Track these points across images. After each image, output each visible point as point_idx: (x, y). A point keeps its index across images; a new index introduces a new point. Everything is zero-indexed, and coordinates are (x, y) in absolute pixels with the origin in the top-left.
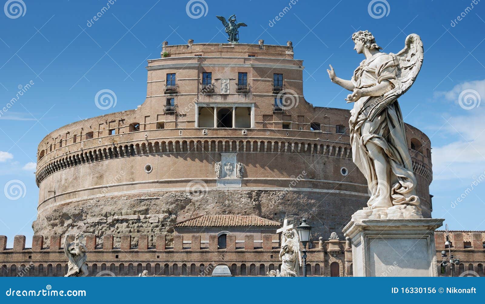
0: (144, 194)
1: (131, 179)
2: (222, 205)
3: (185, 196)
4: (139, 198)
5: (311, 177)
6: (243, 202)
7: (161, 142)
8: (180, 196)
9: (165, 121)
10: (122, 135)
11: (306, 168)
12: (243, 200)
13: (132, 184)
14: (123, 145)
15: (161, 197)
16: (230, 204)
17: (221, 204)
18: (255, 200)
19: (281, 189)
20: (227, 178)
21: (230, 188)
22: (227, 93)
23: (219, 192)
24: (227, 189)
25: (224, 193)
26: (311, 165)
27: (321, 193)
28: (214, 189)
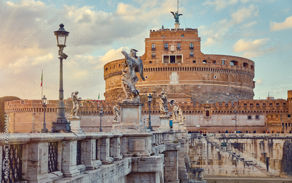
0: (145, 86)
3: (159, 87)
4: (143, 88)
5: (203, 79)
9: (152, 61)
11: (201, 76)
15: (151, 87)
16: (174, 90)
17: (172, 89)
18: (183, 88)
19: (192, 84)
20: (174, 80)
21: (175, 84)
22: (174, 50)
23: (171, 85)
24: (174, 84)
25: (173, 86)
26: (203, 75)
27: (206, 85)
28: (169, 84)
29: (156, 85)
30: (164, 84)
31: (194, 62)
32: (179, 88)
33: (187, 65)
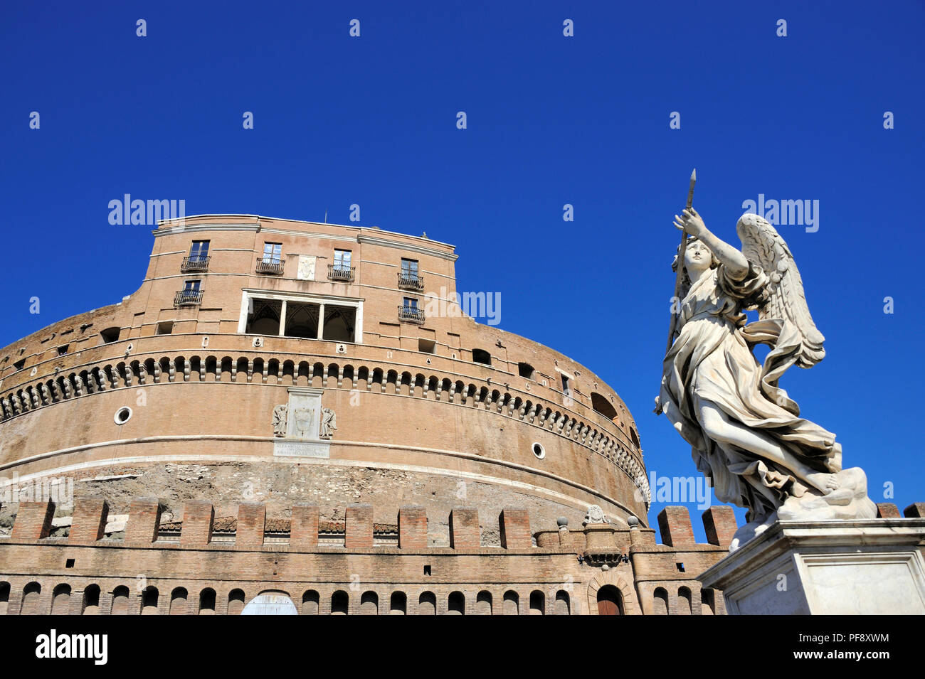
0: (104, 469)
1: (81, 439)
2: (283, 495)
3: (197, 474)
4: (89, 479)
5: (477, 451)
6: (331, 491)
7: (160, 358)
8: (187, 473)
9: (174, 320)
10: (80, 354)
11: (467, 431)
12: (333, 486)
13: (81, 450)
14: (77, 372)
15: (142, 475)
16: (300, 495)
17: (280, 493)
18: (360, 487)
19: (418, 469)
20: (299, 437)
21: (303, 461)
22: (311, 277)
23: (279, 467)
24: (297, 461)
25: (289, 468)
26: (477, 428)
27: (498, 485)
28: (268, 459)
29: (180, 463)
30: (234, 458)
31: (426, 347)
32: (333, 487)
33: (387, 361)
